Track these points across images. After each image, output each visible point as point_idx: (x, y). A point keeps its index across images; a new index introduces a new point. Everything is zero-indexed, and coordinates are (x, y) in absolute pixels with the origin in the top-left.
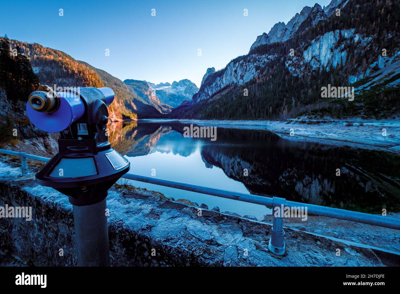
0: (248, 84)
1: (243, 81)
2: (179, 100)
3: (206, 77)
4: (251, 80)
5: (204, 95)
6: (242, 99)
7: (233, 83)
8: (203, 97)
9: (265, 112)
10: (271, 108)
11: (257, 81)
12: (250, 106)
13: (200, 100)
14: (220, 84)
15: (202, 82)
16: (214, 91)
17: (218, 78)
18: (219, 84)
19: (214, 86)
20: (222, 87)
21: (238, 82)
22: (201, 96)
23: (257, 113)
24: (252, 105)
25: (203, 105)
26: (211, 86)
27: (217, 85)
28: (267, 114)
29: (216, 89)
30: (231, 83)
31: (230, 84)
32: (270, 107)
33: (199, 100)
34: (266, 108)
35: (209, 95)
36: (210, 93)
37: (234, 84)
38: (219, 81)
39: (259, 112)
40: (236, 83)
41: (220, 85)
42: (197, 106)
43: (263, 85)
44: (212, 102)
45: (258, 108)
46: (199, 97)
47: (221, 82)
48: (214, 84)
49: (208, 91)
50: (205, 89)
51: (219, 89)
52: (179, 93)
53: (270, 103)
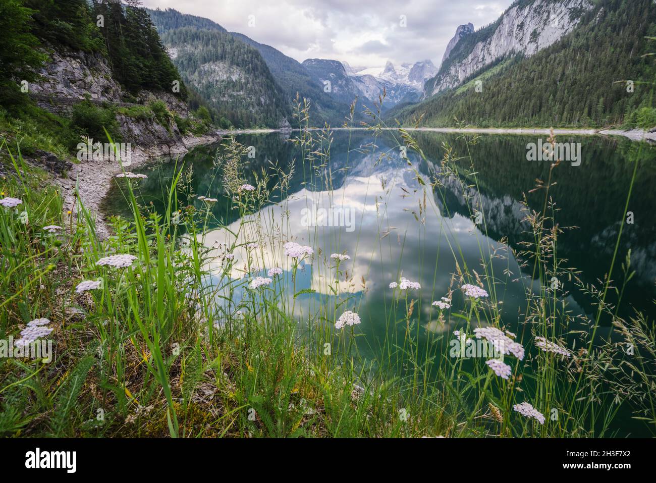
0: (550, 51)
1: (537, 47)
2: (398, 93)
3: (454, 45)
4: (555, 43)
5: (448, 80)
6: (532, 84)
7: (512, 52)
8: (446, 84)
9: (586, 110)
10: (602, 100)
11: (573, 43)
12: (551, 97)
13: (440, 91)
14: (484, 56)
15: (445, 55)
16: (469, 71)
17: (480, 45)
18: (481, 57)
19: (470, 61)
20: (488, 61)
21: (525, 48)
22: (442, 82)
23: (565, 113)
24: (554, 96)
25: (446, 100)
26: (464, 62)
27: (477, 59)
28: (589, 114)
29: (473, 67)
30: (508, 54)
31: (505, 54)
32: (599, 98)
33: (436, 91)
34: (588, 102)
35: (457, 80)
36: (461, 77)
37: (514, 54)
38: (482, 50)
39: (572, 110)
40: (520, 52)
41: (483, 59)
42: (433, 101)
43: (588, 50)
44: (464, 94)
45: (570, 102)
46: (437, 85)
47: (486, 52)
48: (470, 57)
49: (457, 72)
50: (451, 68)
51: (480, 66)
52: (399, 80)
53: (601, 90)
